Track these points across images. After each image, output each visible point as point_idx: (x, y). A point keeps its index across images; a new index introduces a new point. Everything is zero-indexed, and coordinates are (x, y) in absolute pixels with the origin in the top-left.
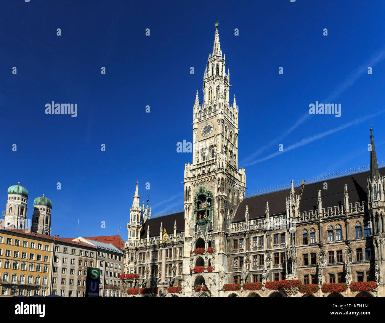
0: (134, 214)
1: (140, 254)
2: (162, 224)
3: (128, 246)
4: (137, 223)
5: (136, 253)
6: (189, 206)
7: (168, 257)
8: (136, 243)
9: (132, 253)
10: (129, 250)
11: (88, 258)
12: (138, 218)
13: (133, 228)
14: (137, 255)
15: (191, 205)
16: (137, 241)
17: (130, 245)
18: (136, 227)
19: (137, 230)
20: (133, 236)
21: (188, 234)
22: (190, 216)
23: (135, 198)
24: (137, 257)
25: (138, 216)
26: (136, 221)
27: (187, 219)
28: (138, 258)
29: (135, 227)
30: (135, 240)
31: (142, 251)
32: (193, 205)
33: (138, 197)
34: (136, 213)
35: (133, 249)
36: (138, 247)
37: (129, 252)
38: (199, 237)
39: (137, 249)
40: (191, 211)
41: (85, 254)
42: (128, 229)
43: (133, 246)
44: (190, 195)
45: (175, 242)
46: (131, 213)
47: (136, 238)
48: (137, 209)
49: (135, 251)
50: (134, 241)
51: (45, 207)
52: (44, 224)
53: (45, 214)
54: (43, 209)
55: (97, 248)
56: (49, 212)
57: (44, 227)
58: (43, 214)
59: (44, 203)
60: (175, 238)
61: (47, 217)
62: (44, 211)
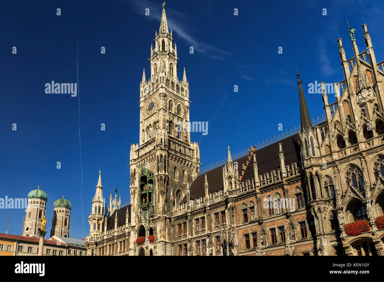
0: (95, 205)
1: (100, 248)
2: (116, 213)
3: (88, 241)
4: (97, 215)
5: (96, 249)
8: (96, 237)
9: (93, 248)
10: (90, 246)
12: (99, 209)
13: (94, 221)
14: (97, 251)
15: (136, 189)
16: (97, 235)
17: (90, 239)
18: (97, 219)
19: (98, 222)
20: (94, 228)
21: (134, 221)
22: (136, 202)
23: (97, 188)
24: (97, 252)
26: (97, 212)
27: (133, 205)
29: (95, 219)
30: (95, 233)
31: (101, 246)
32: (138, 189)
33: (100, 187)
34: (97, 204)
35: (93, 244)
36: (98, 241)
37: (89, 248)
38: (140, 224)
39: (96, 244)
40: (137, 195)
41: (53, 253)
42: (90, 222)
43: (93, 240)
45: (126, 232)
46: (93, 205)
47: (97, 232)
48: (98, 200)
49: (95, 246)
50: (94, 235)
51: (64, 209)
52: (63, 226)
53: (64, 216)
54: (62, 211)
55: (67, 246)
56: (68, 214)
57: (63, 230)
58: (62, 216)
59: (63, 205)
60: (127, 228)
61: (66, 219)
62: (63, 213)
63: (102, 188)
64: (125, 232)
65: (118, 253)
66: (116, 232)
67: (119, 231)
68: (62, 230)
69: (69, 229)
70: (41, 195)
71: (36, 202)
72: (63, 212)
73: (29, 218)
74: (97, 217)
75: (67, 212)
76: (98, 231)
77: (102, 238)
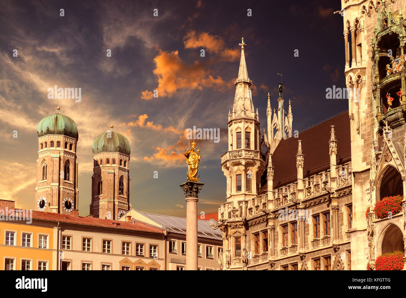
0: (236, 129)
1: (257, 234)
2: (300, 144)
3: (226, 217)
4: (243, 153)
5: (246, 236)
6: (359, 77)
7: (322, 236)
8: (244, 207)
9: (237, 234)
10: (229, 229)
11: (144, 260)
12: (248, 138)
13: (236, 168)
14: (250, 241)
15: (364, 74)
16: (247, 202)
17: (229, 213)
18: (243, 162)
19: (246, 170)
20: (239, 188)
21: (361, 159)
22: (364, 107)
23: (239, 86)
24: (250, 245)
25: (248, 134)
26: (243, 146)
27: (356, 116)
28: (253, 248)
29: (239, 164)
30: (242, 198)
31: (259, 228)
32: (369, 71)
33: (245, 83)
34: (242, 126)
35: (238, 224)
36: (249, 217)
37: (229, 234)
38: (385, 165)
39: (246, 224)
40: (365, 90)
41: (137, 250)
42: (226, 173)
43: (237, 216)
44: (360, 45)
45: (333, 190)
46: (230, 129)
47: (246, 195)
48: (243, 115)
49: (242, 230)
50: (240, 202)
51: (116, 156)
52: (116, 194)
53: (117, 171)
54: (111, 161)
55: (165, 233)
56: (125, 166)
57: (116, 203)
58: (113, 171)
59: (111, 146)
60: (333, 179)
61: (121, 178)
62: (113, 165)
63: (249, 84)
64: (330, 189)
65: (310, 243)
66: (301, 190)
67: (310, 188)
68: (114, 205)
69: (128, 202)
70: (66, 126)
71: (55, 144)
72: (114, 162)
73: (43, 179)
74: (244, 159)
75: (123, 162)
76: (247, 193)
77: (261, 207)
